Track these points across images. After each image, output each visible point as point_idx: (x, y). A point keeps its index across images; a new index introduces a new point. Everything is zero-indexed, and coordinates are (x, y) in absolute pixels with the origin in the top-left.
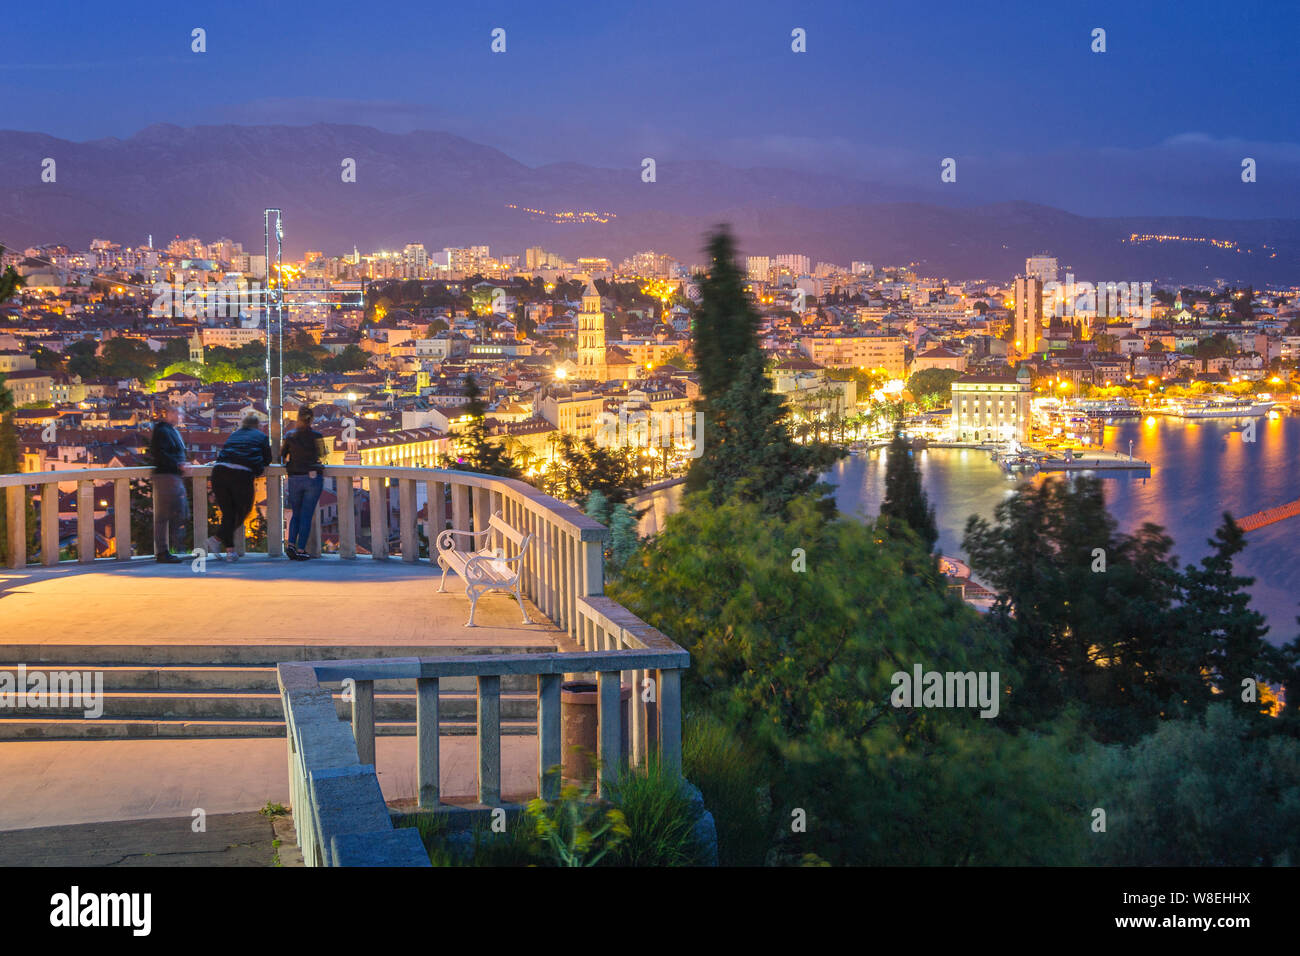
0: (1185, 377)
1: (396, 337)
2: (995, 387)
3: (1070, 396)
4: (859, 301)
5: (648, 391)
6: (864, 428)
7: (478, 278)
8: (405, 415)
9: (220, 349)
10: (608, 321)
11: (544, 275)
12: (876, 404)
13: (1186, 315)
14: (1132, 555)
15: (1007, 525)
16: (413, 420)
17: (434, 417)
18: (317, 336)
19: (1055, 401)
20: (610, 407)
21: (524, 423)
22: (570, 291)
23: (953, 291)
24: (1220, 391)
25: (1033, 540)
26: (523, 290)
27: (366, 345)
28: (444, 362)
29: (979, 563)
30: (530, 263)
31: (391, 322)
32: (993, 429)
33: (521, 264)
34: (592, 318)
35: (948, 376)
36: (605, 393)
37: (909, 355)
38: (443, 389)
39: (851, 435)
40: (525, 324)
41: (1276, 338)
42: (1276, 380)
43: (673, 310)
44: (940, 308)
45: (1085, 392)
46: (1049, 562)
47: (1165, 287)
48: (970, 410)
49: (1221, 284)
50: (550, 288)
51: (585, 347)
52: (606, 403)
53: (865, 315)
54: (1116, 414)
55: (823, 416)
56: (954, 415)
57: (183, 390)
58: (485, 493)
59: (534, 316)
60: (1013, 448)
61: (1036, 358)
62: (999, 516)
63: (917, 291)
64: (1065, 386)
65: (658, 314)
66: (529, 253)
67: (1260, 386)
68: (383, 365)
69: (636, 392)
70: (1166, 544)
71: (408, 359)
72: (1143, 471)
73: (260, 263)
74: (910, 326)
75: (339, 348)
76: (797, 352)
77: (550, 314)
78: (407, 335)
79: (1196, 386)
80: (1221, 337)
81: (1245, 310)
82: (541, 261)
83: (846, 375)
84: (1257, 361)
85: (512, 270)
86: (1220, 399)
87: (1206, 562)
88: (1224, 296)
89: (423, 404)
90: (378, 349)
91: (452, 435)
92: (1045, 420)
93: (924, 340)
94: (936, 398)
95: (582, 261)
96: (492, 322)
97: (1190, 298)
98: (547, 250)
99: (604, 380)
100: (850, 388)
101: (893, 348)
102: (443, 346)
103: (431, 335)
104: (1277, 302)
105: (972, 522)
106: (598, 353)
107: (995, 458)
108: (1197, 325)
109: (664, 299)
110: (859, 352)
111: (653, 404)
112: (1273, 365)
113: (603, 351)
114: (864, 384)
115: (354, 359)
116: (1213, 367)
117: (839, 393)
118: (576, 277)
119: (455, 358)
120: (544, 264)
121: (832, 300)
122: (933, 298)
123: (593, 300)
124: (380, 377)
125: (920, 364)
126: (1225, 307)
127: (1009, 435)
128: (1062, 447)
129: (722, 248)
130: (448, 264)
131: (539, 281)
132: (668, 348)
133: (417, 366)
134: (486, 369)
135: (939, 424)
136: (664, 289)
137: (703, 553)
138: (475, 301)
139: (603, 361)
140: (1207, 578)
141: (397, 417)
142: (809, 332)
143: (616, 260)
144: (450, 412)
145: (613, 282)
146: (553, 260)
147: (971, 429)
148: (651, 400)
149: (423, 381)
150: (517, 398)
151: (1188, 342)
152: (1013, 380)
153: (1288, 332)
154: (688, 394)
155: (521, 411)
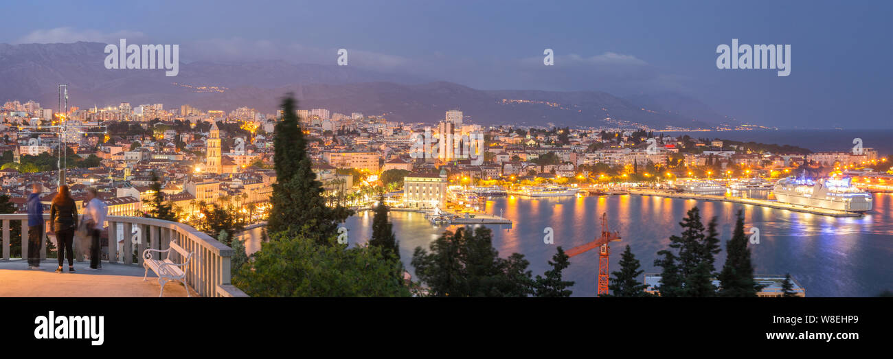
0: (532, 174)
1: (115, 150)
2: (428, 179)
3: (468, 185)
4: (355, 133)
5: (242, 179)
6: (356, 201)
7: (157, 120)
8: (119, 190)
9: (28, 156)
10: (223, 143)
11: (190, 119)
12: (363, 187)
13: (533, 142)
14: (506, 271)
15: (436, 253)
16: (122, 192)
17: (132, 192)
18: (75, 150)
19: (460, 187)
20: (223, 187)
21: (179, 195)
22: (205, 127)
23: (406, 128)
24: (551, 182)
25: (451, 261)
26: (181, 127)
27: (100, 155)
28: (138, 164)
29: (419, 272)
30: (183, 112)
31: (112, 143)
32: (426, 201)
33: (179, 113)
34: (214, 141)
35: (403, 173)
36: (221, 180)
37: (381, 162)
38: (138, 177)
39: (350, 203)
40: (180, 144)
41: (581, 154)
42: (580, 177)
43: (257, 138)
44: (399, 137)
45: (477, 181)
46: (460, 273)
47: (521, 127)
48: (414, 191)
49: (552, 126)
50: (193, 126)
51: (211, 156)
52: (220, 185)
53: (358, 141)
54: (493, 194)
55: (335, 193)
56: (405, 195)
57: (10, 177)
58: (167, 230)
59: (185, 140)
60: (436, 211)
61: (451, 164)
62: (432, 248)
63: (387, 129)
64: (466, 179)
65: (249, 139)
66: (183, 108)
67: (572, 180)
68: (108, 164)
69: (236, 179)
70: (525, 264)
71: (120, 162)
72: (508, 225)
73: (48, 114)
74: (382, 147)
75: (86, 156)
76: (321, 160)
77: (193, 139)
78: (120, 149)
79: (537, 180)
80: (551, 154)
81: (565, 139)
82: (189, 112)
83: (347, 172)
84: (571, 167)
85: (174, 116)
86: (550, 187)
87: (547, 274)
88: (554, 132)
89: (128, 185)
90: (105, 156)
91: (145, 201)
92: (454, 197)
93: (390, 154)
94: (395, 184)
95: (210, 112)
96: (162, 144)
97: (534, 133)
98: (193, 105)
99: (220, 173)
100: (349, 179)
101: (372, 158)
102: (137, 155)
103: (132, 149)
104: (581, 136)
105: (418, 250)
106: (217, 160)
107: (427, 217)
108: (538, 147)
109: (252, 132)
110: (356, 161)
111: (245, 186)
112: (580, 169)
113: (220, 158)
114: (357, 177)
115: (94, 162)
116: (547, 169)
117: (344, 182)
118: (206, 120)
119: (144, 162)
120: (192, 114)
121: (341, 132)
122: (395, 132)
123: (215, 131)
124: (106, 170)
125: (388, 167)
126: (554, 138)
127: (435, 205)
128: (464, 211)
129: (289, 105)
130: (141, 113)
131: (188, 122)
132: (253, 157)
133: (124, 165)
134: (159, 167)
135: (397, 198)
136: (252, 126)
137: (284, 263)
138: (155, 132)
139: (220, 163)
140: (548, 282)
141: (114, 191)
142: (328, 149)
143: (228, 111)
144: (141, 189)
145: (226, 123)
146: (195, 111)
147: (414, 201)
148: (244, 184)
149: (127, 173)
150: (175, 182)
151: (534, 156)
152: (438, 176)
153: (587, 151)
154: (263, 181)
155: (177, 189)
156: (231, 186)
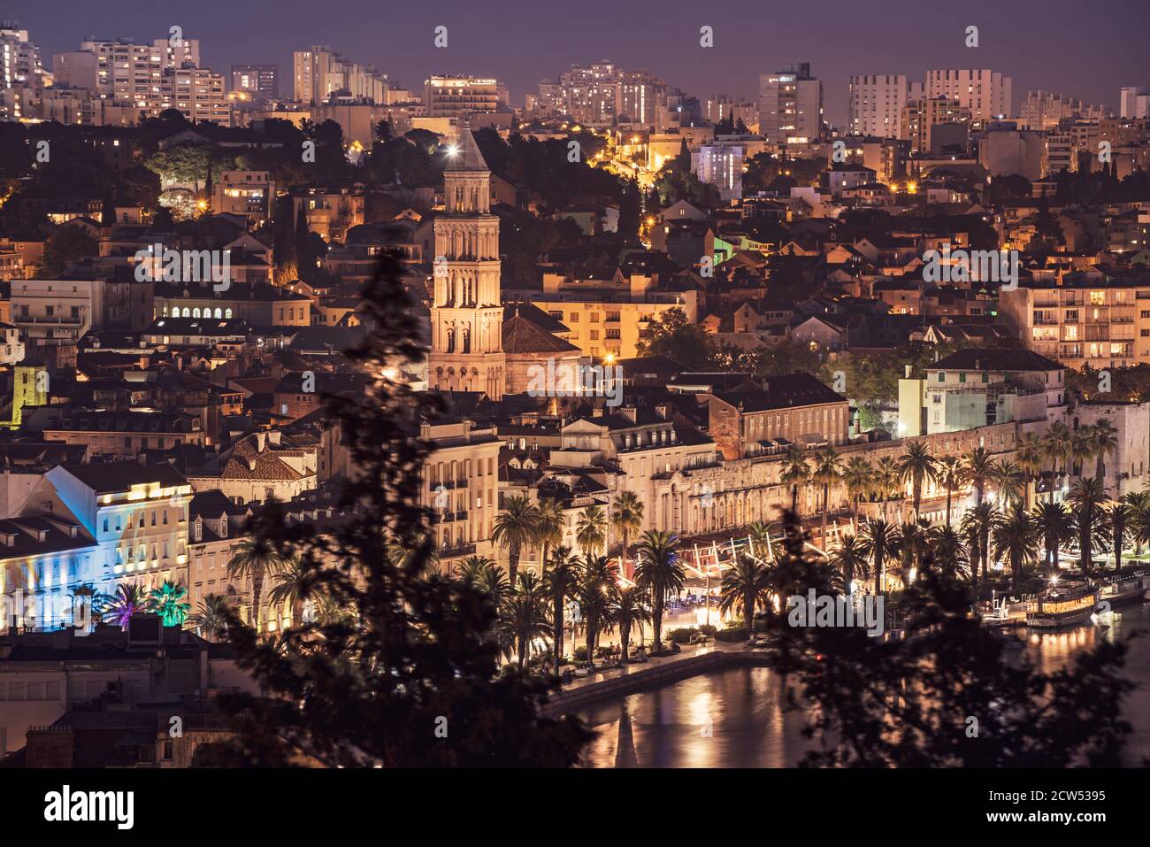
5: (613, 421)
7: (173, 121)
11: (340, 116)
17: (58, 487)
20: (514, 462)
21: (297, 504)
28: (85, 342)
30: (302, 87)
33: (279, 88)
34: (465, 227)
36: (507, 429)
40: (294, 244)
43: (668, 214)
50: (356, 149)
51: (450, 304)
52: (505, 454)
59: (320, 224)
65: (630, 222)
66: (303, 63)
69: (582, 425)
77: (357, 220)
82: (331, 84)
85: (258, 101)
95: (437, 83)
99: (498, 391)
102: (83, 298)
103: (50, 268)
106: (485, 323)
109: (646, 182)
111: (624, 458)
113: (495, 318)
118: (419, 123)
123: (467, 182)
131: (329, 132)
132: (657, 311)
133: (13, 351)
134: (196, 362)
136: (640, 157)
138: (167, 182)
139: (496, 342)
145: (515, 137)
146: (361, 84)
148: (621, 448)
149: (29, 392)
150: (276, 438)
154: (713, 430)
155: (288, 474)
156: (556, 458)
